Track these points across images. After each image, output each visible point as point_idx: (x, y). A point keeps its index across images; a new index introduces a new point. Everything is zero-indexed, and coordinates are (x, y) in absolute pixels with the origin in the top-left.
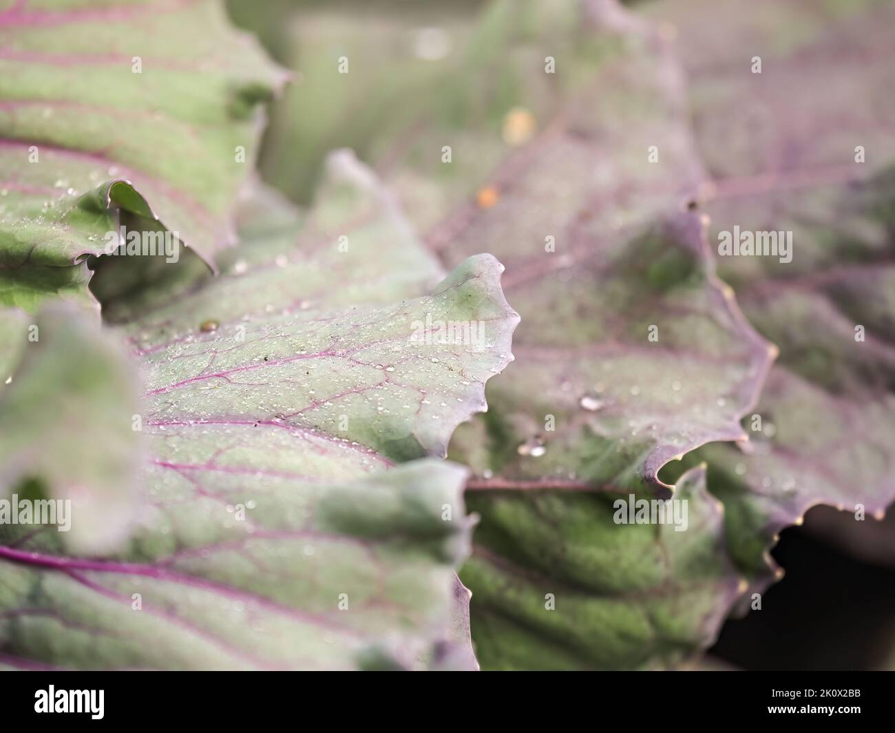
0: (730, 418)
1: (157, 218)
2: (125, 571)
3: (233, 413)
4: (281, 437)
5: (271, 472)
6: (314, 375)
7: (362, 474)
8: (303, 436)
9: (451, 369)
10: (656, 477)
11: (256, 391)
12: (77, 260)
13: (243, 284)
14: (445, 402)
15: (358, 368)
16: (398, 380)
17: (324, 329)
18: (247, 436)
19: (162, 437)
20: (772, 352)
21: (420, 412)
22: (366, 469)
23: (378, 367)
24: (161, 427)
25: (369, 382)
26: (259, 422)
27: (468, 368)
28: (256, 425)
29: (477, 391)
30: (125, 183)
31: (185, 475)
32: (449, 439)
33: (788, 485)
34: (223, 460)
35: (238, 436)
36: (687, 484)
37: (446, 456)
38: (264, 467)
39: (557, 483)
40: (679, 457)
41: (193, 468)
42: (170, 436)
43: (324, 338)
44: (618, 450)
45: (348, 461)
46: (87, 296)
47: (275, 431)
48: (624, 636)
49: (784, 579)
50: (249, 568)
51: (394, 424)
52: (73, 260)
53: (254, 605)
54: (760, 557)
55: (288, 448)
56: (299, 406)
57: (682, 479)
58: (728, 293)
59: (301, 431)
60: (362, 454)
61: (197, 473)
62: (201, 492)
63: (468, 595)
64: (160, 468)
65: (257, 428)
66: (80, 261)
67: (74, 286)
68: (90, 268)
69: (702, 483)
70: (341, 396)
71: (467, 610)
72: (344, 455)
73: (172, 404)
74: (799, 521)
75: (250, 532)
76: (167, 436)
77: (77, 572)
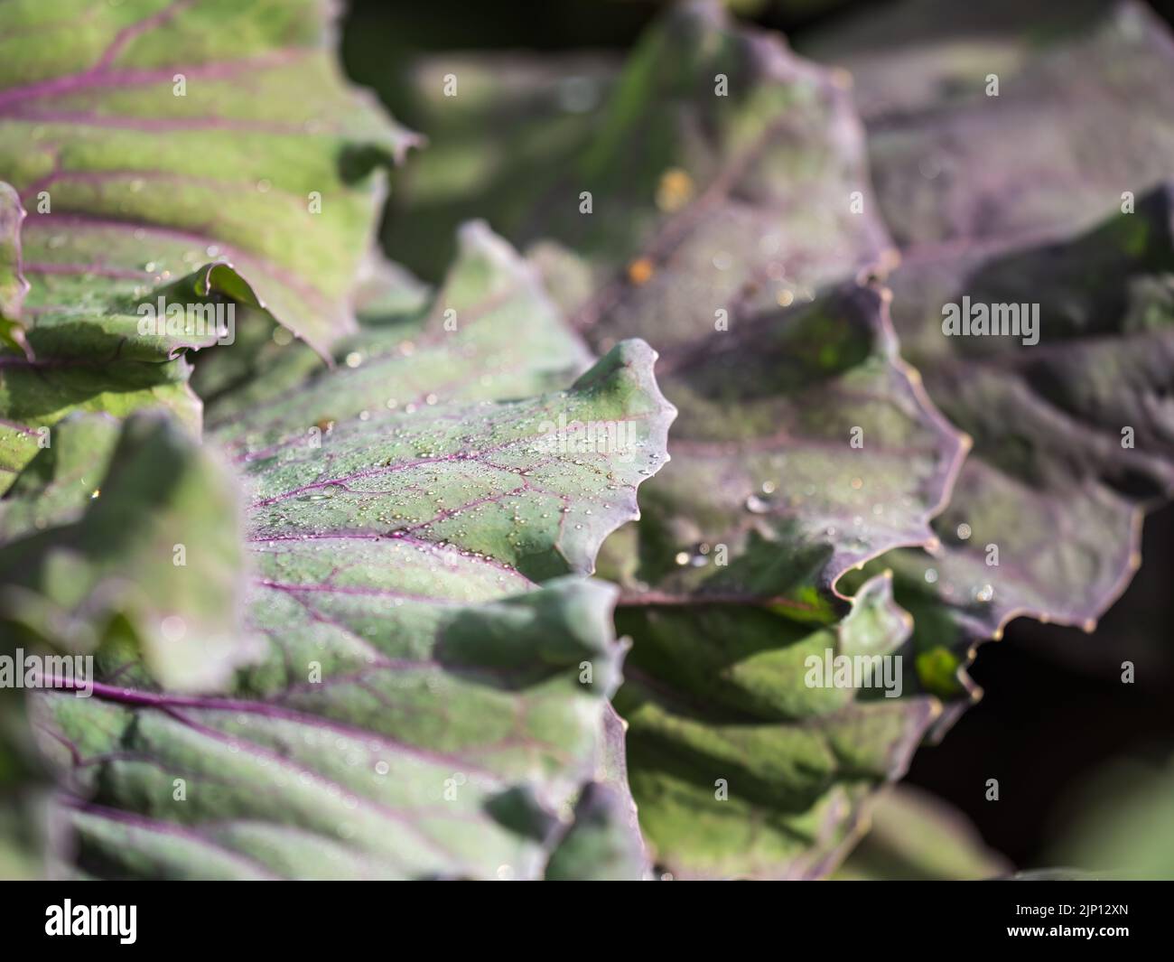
0: (917, 519)
1: (263, 304)
2: (232, 708)
3: (351, 525)
4: (405, 553)
5: (395, 592)
6: (443, 481)
7: (499, 594)
8: (431, 550)
9: (597, 472)
10: (833, 587)
11: (378, 500)
12: (173, 354)
13: (362, 376)
14: (592, 510)
15: (493, 472)
16: (539, 486)
17: (455, 428)
18: (367, 552)
19: (271, 555)
20: (965, 443)
21: (564, 522)
22: (503, 588)
23: (515, 471)
24: (271, 543)
25: (505, 488)
26: (381, 535)
27: (618, 470)
28: (378, 540)
29: (628, 496)
30: (225, 266)
31: (297, 598)
32: (597, 551)
33: (986, 594)
34: (340, 580)
35: (358, 552)
36: (870, 595)
37: (594, 571)
38: (386, 587)
39: (723, 597)
40: (860, 565)
41: (307, 590)
42: (282, 553)
43: (453, 438)
44: (791, 557)
45: (482, 578)
46: (185, 394)
47: (399, 545)
48: (802, 768)
49: (984, 699)
50: (371, 703)
51: (535, 535)
52: (166, 355)
53: (377, 746)
54: (953, 677)
55: (414, 564)
56: (426, 516)
57: (864, 590)
58: (914, 377)
59: (429, 546)
60: (499, 570)
61: (312, 595)
62: (317, 618)
63: (622, 727)
64: (269, 591)
65: (378, 543)
66: (177, 355)
67: (171, 382)
68: (189, 361)
69: (886, 594)
70: (474, 504)
71: (622, 744)
72: (478, 572)
73: (282, 517)
74: (998, 635)
75: (371, 662)
76: (276, 554)
77: (177, 710)
